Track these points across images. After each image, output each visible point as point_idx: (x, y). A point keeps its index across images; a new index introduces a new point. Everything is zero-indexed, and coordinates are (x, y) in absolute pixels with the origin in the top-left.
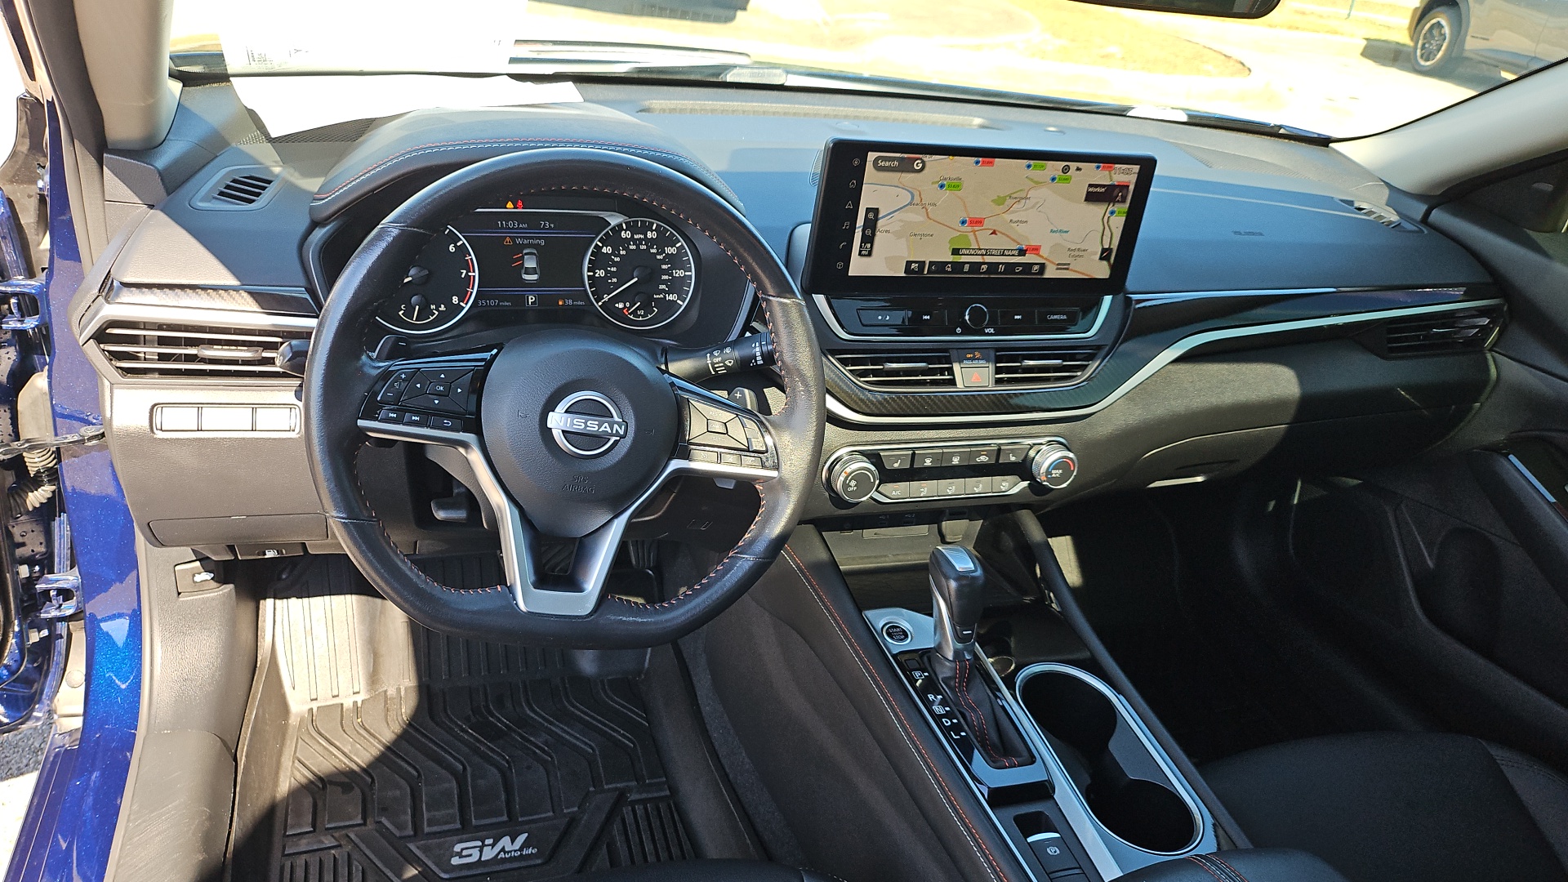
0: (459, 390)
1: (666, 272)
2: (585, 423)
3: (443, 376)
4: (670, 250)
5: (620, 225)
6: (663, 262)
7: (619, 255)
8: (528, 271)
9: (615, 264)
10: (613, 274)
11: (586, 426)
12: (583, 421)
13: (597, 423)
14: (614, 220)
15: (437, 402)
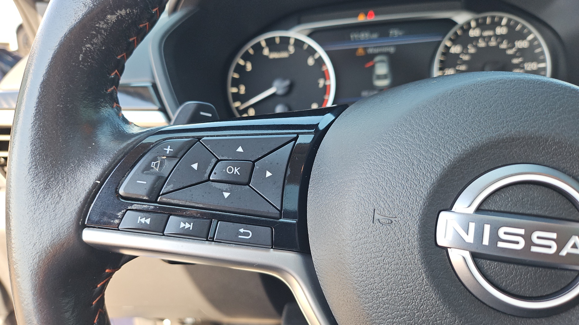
0: (268, 174)
1: (517, 66)
2: (527, 237)
3: (240, 149)
4: (521, 44)
5: (468, 24)
6: (514, 56)
7: (467, 53)
8: (379, 77)
9: (464, 62)
11: (529, 243)
12: (522, 231)
13: (554, 236)
15: (226, 195)
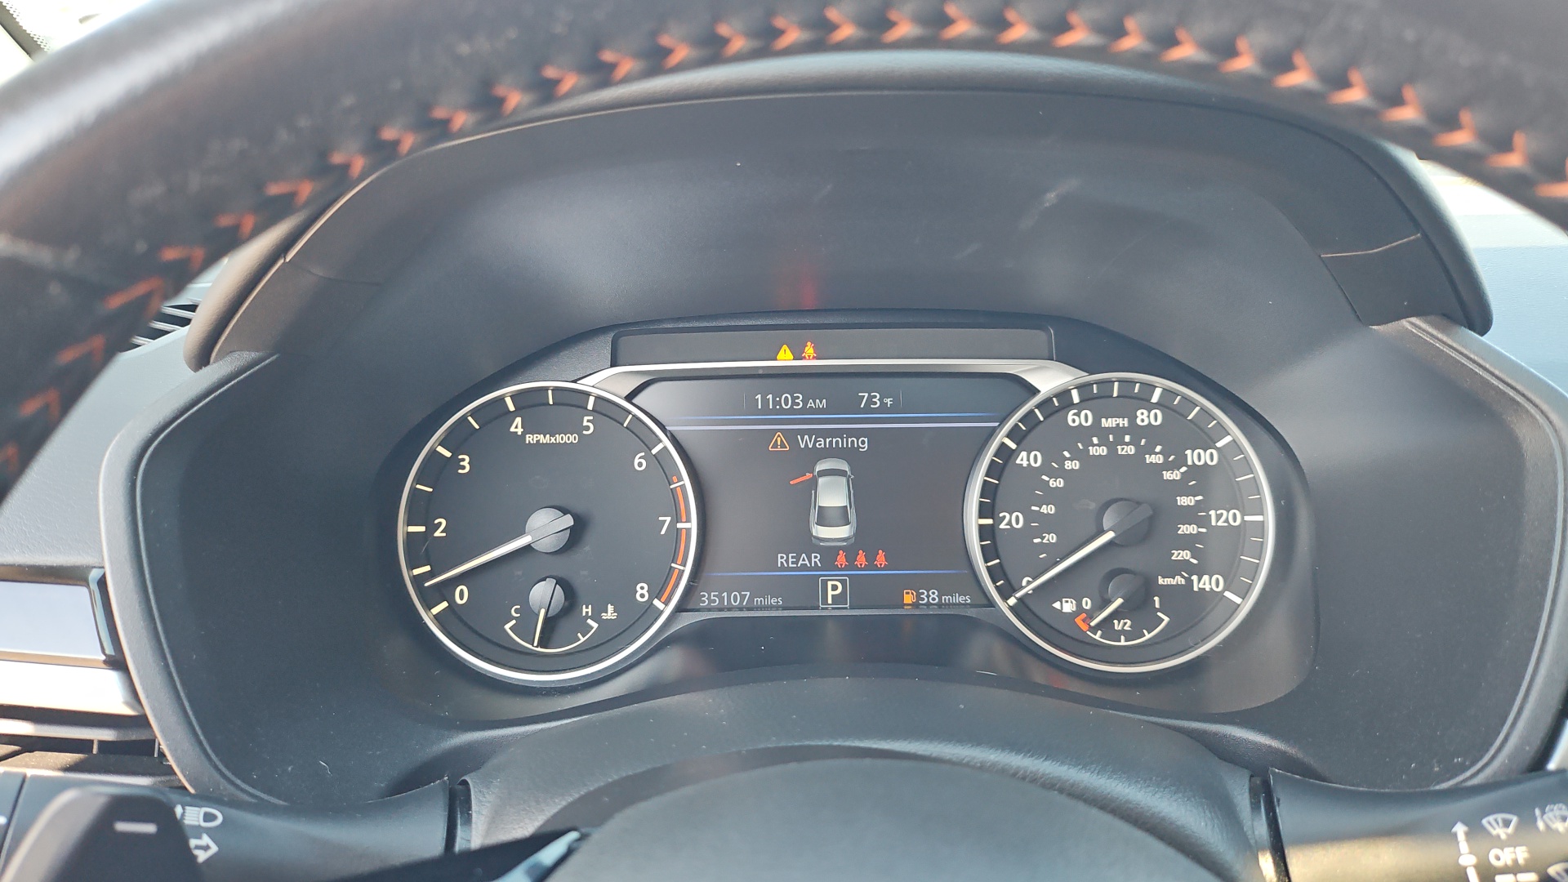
1: (1190, 515)
4: (1202, 457)
5: (1064, 394)
6: (1181, 488)
7: (1061, 473)
8: (824, 518)
9: (1051, 496)
10: (1047, 524)
14: (1049, 378)
